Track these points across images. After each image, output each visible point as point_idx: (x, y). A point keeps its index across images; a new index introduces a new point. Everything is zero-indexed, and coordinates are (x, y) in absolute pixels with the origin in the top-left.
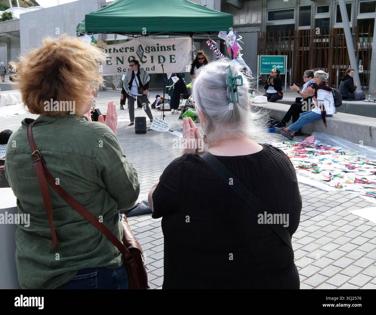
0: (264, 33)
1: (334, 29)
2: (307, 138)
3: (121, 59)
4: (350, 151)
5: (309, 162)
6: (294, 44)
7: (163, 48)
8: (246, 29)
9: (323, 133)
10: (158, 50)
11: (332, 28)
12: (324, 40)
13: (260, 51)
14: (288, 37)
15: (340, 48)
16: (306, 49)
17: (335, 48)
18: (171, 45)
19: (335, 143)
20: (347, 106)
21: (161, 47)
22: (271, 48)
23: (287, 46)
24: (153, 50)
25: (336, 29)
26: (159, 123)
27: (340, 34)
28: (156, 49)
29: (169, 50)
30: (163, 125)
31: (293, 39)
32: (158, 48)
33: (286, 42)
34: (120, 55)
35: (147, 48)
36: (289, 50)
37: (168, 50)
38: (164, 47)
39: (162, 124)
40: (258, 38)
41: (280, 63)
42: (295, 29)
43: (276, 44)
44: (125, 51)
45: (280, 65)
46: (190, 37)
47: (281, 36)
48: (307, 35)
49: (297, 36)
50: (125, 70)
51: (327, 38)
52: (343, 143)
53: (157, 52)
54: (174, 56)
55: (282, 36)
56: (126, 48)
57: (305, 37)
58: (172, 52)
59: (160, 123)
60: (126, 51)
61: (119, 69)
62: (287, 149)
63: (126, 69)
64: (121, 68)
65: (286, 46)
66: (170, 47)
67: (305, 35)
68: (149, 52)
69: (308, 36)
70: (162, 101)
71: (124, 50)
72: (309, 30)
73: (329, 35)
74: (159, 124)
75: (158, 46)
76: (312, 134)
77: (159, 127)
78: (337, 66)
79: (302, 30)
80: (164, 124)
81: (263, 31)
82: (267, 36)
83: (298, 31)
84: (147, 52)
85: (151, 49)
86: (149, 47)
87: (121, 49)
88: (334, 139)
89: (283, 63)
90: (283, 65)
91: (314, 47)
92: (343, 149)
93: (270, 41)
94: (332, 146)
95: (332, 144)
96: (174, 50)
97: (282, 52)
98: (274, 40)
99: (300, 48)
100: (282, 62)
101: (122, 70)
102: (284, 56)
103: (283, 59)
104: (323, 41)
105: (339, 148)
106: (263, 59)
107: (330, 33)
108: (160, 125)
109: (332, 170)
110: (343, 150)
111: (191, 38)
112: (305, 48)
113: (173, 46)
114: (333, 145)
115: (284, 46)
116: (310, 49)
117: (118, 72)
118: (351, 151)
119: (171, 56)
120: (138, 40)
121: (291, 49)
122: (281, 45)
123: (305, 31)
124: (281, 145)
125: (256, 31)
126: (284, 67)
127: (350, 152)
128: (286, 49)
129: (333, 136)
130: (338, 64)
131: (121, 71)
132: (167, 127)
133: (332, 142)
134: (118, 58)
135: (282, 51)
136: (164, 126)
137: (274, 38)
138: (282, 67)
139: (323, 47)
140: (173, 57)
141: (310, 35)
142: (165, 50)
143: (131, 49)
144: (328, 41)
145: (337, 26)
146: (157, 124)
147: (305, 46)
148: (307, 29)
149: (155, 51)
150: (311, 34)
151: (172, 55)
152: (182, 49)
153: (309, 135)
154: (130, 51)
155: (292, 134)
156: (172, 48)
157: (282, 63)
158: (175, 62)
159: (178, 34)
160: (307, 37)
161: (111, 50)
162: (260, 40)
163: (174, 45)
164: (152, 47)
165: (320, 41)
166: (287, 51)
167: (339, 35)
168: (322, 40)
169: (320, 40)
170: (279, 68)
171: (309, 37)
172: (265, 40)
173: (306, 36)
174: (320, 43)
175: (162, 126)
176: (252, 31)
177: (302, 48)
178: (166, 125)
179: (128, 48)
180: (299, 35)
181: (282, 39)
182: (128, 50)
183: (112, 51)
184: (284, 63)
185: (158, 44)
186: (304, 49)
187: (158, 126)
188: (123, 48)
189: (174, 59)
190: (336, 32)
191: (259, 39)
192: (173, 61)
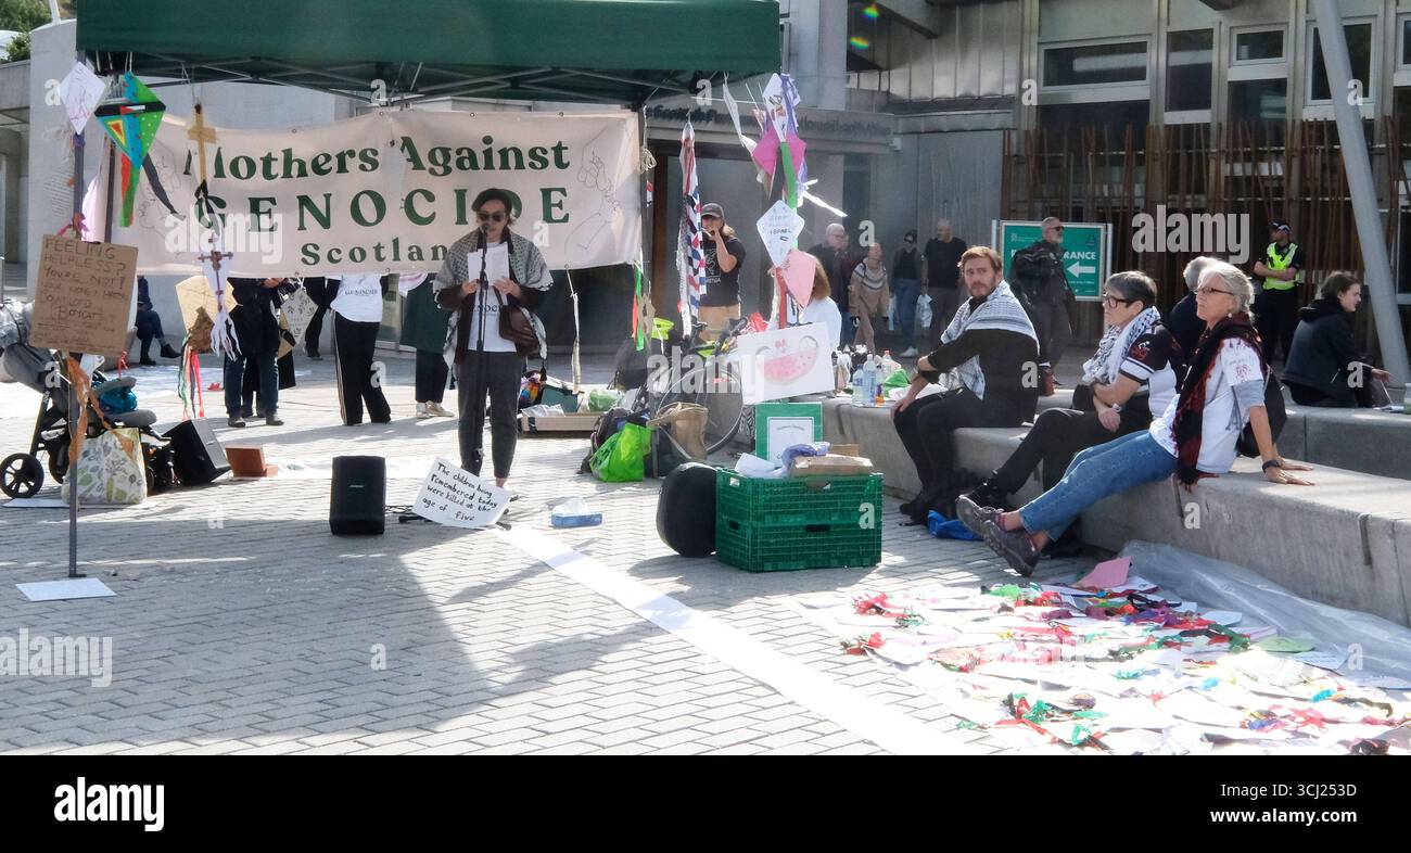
0: (1027, 132)
1: (1303, 123)
2: (1100, 566)
3: (320, 204)
4: (1274, 631)
5: (1060, 687)
6: (1146, 182)
7: (512, 156)
8: (959, 118)
9: (1168, 547)
10: (489, 165)
11: (1294, 121)
12: (1265, 169)
13: (1012, 208)
14: (1121, 153)
15: (1327, 199)
16: (1194, 200)
17: (1308, 199)
18: (549, 144)
19: (1218, 596)
20: (1311, 429)
21: (504, 153)
22: (1056, 198)
23: (1118, 190)
24: (467, 163)
25: (1310, 124)
26: (454, 490)
27: (1326, 146)
28: (481, 162)
29: (538, 165)
30: (471, 498)
31: (1141, 160)
32: (488, 154)
33: (1116, 170)
34: (313, 186)
35: (438, 154)
36: (1126, 204)
37: (532, 165)
38: (518, 153)
39: (469, 491)
40: (1004, 156)
41: (1084, 255)
42: (1152, 121)
43: (1075, 182)
44: (336, 168)
45: (1084, 263)
46: (634, 110)
47: (1093, 144)
48: (1199, 147)
49: (1158, 146)
50: (335, 256)
51: (1278, 160)
52: (1253, 595)
53: (482, 172)
54: (563, 191)
55: (1100, 146)
56: (341, 158)
57: (1190, 155)
58: (551, 176)
59: (460, 486)
60: (342, 168)
61: (311, 249)
62: (987, 619)
63: (339, 251)
64: (316, 247)
65: (1115, 187)
66: (544, 151)
67: (1188, 147)
68: (448, 171)
69: (1203, 150)
70: (534, 395)
71: (334, 163)
72: (1207, 126)
73: (1282, 148)
74: (452, 493)
75: (491, 149)
76: (1121, 549)
77: (453, 508)
78: (1317, 274)
79: (1177, 127)
80: (478, 494)
81: (1024, 126)
82: (1040, 148)
83: (1161, 128)
84: (440, 170)
85: (454, 157)
86: (446, 152)
87: (322, 160)
88: (1210, 574)
89: (1093, 254)
90: (1095, 263)
91: (1225, 196)
92: (1245, 622)
93: (1051, 167)
94: (1202, 610)
95: (1203, 598)
96: (561, 164)
97: (1101, 211)
98: (1068, 166)
99: (1170, 197)
100: (1091, 249)
101: (322, 253)
102: (1101, 226)
103: (1095, 239)
104: (1259, 172)
105: (1228, 618)
106: (1014, 237)
107: (1287, 139)
108: (460, 498)
109: (1159, 731)
110: (1246, 626)
111: (636, 114)
112: (1189, 197)
113: (559, 149)
114: (1207, 600)
115: (1105, 187)
116: (1209, 201)
117: (304, 261)
118: (1279, 633)
119: (546, 193)
120: (393, 115)
121: (1136, 200)
122: (1094, 183)
123: (1188, 128)
124: (971, 599)
125: (997, 126)
126: (1097, 271)
127: (1276, 637)
128: (1116, 203)
129: (1215, 562)
130: (1321, 267)
131: (317, 258)
132: (488, 506)
133: (1204, 588)
134: (304, 201)
135: (1098, 208)
136: (475, 502)
137: (1069, 157)
138: (1091, 270)
139: (1260, 196)
140: (555, 197)
141: (1207, 146)
142: (520, 165)
143: (363, 156)
144: (1280, 173)
145: (1315, 111)
146: (446, 490)
147: (1189, 192)
148: (1198, 125)
149: (474, 166)
150: (1212, 143)
151: (550, 190)
152: (598, 163)
153: (1112, 554)
154: (362, 168)
155: (1033, 549)
156: (550, 157)
157: (1089, 255)
158: (566, 219)
159: (574, 94)
160: (1199, 155)
161: (273, 163)
162: (1010, 161)
163: (560, 143)
164: (459, 152)
165: (1249, 172)
166: (1119, 208)
167: (1323, 150)
168: (1255, 167)
169: (1249, 166)
170: (1080, 274)
171: (1207, 154)
172: (1032, 161)
173: (1193, 151)
174: (1248, 179)
175: (468, 501)
176: (979, 126)
177: (1177, 197)
178: (485, 497)
179: (352, 154)
180: (1168, 146)
181: (1100, 162)
182: (353, 164)
183: (277, 168)
184: (1098, 256)
185: (487, 140)
186: (1185, 200)
187: (448, 502)
188: (328, 158)
189: (560, 205)
190: (1310, 137)
191: (1007, 158)
192: (557, 213)
